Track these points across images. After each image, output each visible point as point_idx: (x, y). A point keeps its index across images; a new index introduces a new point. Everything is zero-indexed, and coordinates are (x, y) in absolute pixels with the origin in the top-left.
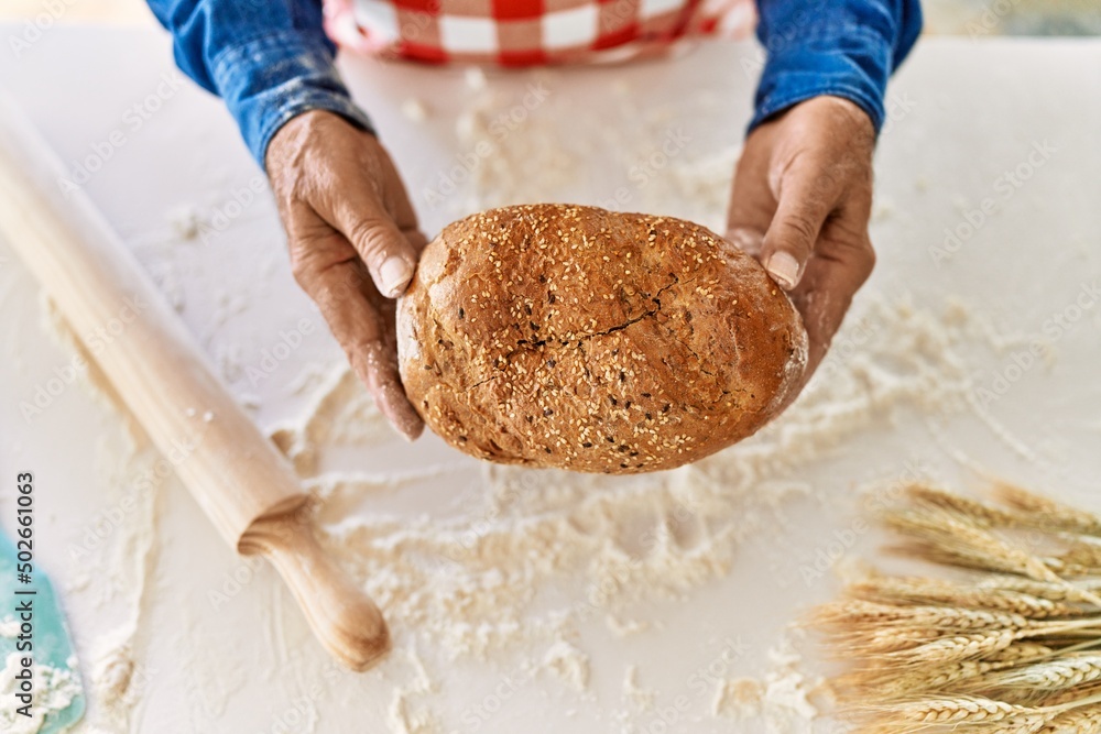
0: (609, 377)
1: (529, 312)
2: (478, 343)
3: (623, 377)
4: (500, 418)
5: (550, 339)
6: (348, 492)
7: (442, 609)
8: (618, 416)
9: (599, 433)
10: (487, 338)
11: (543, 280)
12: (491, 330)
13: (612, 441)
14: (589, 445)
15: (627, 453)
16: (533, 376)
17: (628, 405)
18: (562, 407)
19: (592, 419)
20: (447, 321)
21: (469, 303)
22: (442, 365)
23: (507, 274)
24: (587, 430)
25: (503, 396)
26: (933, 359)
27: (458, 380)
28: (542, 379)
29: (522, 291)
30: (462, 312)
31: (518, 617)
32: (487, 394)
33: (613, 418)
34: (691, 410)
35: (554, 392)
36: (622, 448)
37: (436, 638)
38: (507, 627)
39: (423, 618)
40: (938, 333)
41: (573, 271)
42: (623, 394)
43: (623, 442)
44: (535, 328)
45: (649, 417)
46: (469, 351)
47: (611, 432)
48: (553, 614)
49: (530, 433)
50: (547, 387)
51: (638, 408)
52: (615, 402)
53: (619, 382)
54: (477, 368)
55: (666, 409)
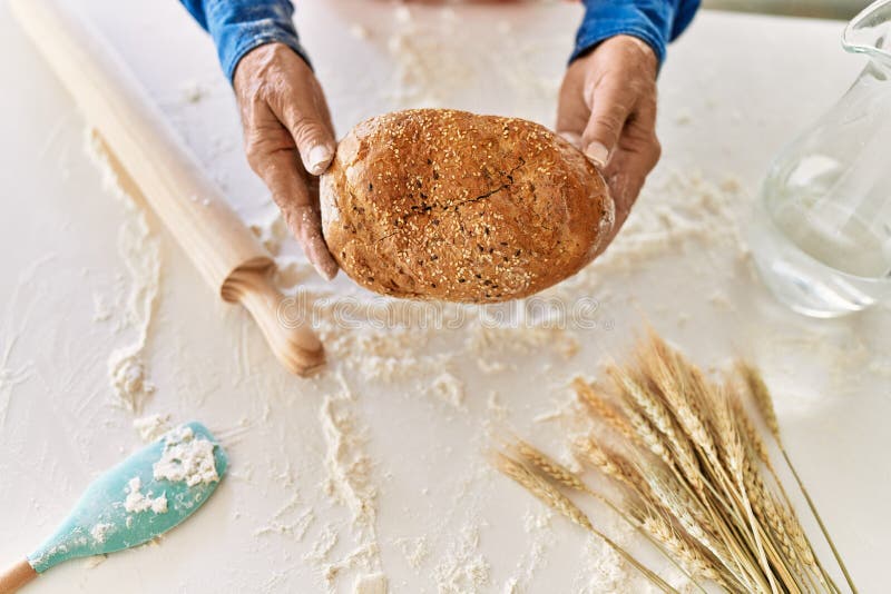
0: (478, 231)
1: (420, 185)
2: (383, 209)
3: (487, 231)
4: (399, 263)
5: (435, 205)
6: (298, 270)
7: (362, 347)
8: (484, 259)
9: (471, 272)
10: (390, 205)
11: (430, 162)
12: (392, 199)
13: (479, 277)
14: (464, 281)
15: (490, 285)
16: (423, 232)
17: (491, 251)
18: (445, 255)
19: (466, 262)
20: (360, 194)
21: (376, 180)
22: (356, 225)
23: (403, 158)
24: (462, 270)
25: (402, 246)
26: (714, 212)
27: (368, 237)
28: (430, 234)
29: (414, 170)
30: (371, 186)
31: (416, 355)
32: (390, 245)
33: (481, 261)
34: (535, 255)
35: (439, 243)
36: (487, 283)
37: (357, 366)
38: (408, 362)
39: (348, 353)
40: (718, 196)
41: (451, 156)
42: (488, 243)
43: (488, 278)
44: (424, 197)
45: (506, 259)
46: (376, 215)
47: (479, 271)
48: (441, 356)
49: (420, 273)
50: (433, 239)
51: (498, 253)
52: (482, 249)
53: (485, 235)
54: (382, 227)
55: (518, 254)
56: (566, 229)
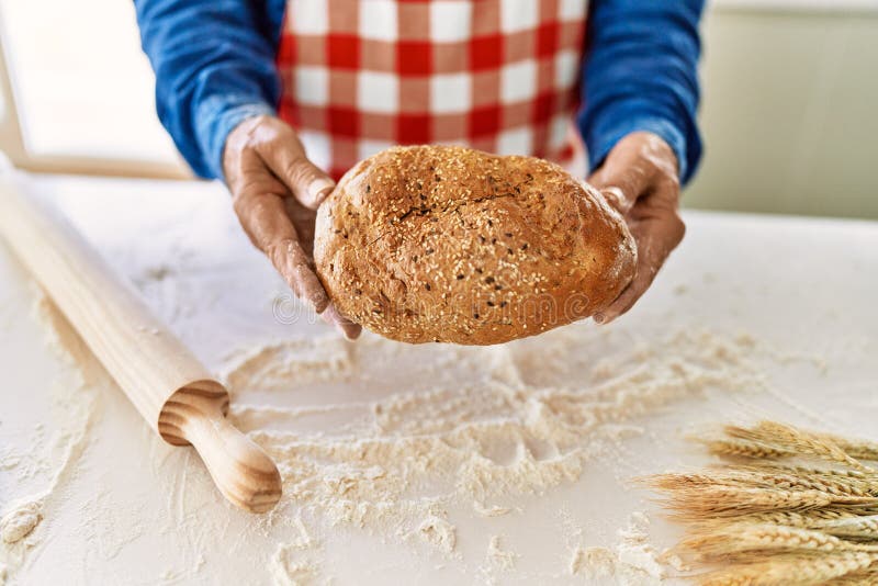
0: (479, 224)
1: (420, 187)
2: (378, 209)
3: (490, 223)
4: (391, 266)
5: (434, 206)
8: (486, 251)
9: (470, 265)
10: (386, 205)
11: (432, 169)
12: (389, 198)
13: (481, 272)
14: (462, 277)
15: (492, 285)
16: (420, 229)
17: (494, 241)
18: (442, 246)
19: (465, 253)
20: (356, 203)
21: (374, 182)
22: (349, 230)
23: (406, 166)
24: (461, 263)
25: (394, 246)
27: (360, 242)
28: (426, 228)
29: (416, 174)
30: (369, 188)
32: (383, 245)
33: (482, 252)
34: (545, 254)
35: (436, 237)
36: (490, 280)
38: (382, 505)
39: (310, 496)
40: (733, 349)
41: (455, 163)
42: (491, 233)
43: (490, 273)
44: (423, 198)
45: (511, 252)
46: (371, 217)
47: (480, 263)
48: (425, 499)
49: (414, 271)
50: (430, 233)
51: (502, 244)
52: (484, 239)
53: (488, 226)
54: (375, 230)
55: (525, 247)
56: (580, 238)
